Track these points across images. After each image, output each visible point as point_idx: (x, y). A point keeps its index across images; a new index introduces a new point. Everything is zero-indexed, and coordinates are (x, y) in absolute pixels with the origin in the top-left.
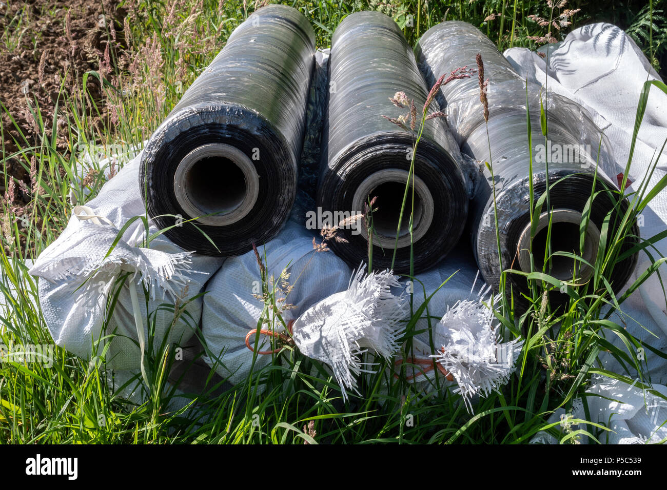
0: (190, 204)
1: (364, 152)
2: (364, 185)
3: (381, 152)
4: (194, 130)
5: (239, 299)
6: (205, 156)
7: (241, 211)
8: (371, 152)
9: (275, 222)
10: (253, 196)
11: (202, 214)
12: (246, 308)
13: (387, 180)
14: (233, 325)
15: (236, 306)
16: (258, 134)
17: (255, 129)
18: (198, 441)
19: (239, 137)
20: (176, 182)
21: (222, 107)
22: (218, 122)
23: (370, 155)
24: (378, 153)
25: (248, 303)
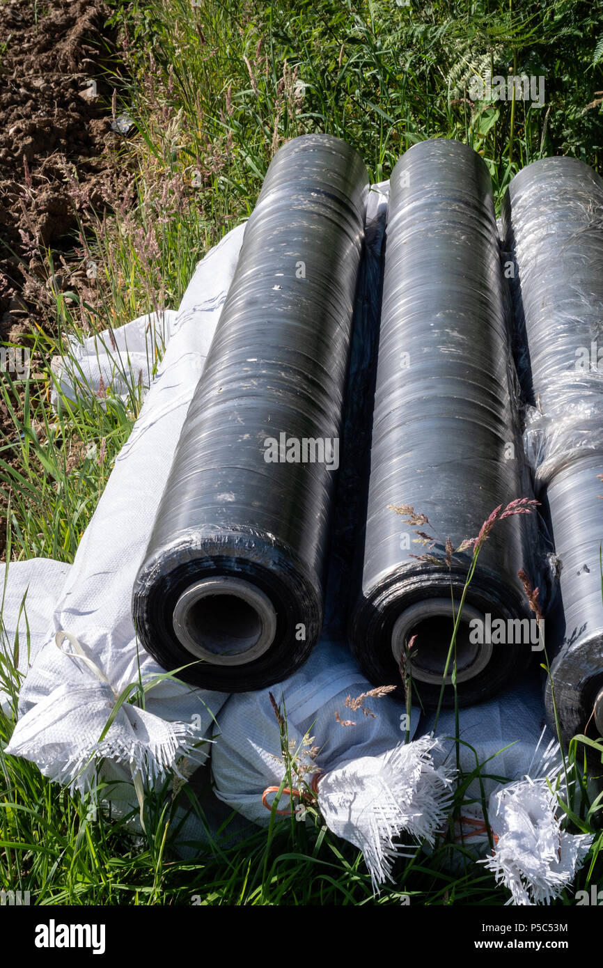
0: (193, 642)
1: (406, 582)
2: (407, 619)
3: (428, 583)
4: (197, 562)
5: (254, 745)
6: (209, 593)
7: (254, 651)
8: (414, 583)
9: (297, 661)
10: (269, 637)
11: (209, 653)
12: (263, 757)
13: (435, 614)
14: (248, 771)
15: (251, 753)
16: (274, 568)
17: (271, 562)
18: (208, 901)
19: (251, 571)
20: (175, 620)
21: (229, 537)
22: (224, 554)
23: (413, 586)
24: (423, 584)
25: (264, 751)
